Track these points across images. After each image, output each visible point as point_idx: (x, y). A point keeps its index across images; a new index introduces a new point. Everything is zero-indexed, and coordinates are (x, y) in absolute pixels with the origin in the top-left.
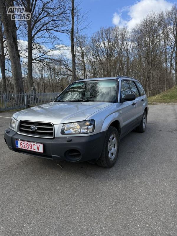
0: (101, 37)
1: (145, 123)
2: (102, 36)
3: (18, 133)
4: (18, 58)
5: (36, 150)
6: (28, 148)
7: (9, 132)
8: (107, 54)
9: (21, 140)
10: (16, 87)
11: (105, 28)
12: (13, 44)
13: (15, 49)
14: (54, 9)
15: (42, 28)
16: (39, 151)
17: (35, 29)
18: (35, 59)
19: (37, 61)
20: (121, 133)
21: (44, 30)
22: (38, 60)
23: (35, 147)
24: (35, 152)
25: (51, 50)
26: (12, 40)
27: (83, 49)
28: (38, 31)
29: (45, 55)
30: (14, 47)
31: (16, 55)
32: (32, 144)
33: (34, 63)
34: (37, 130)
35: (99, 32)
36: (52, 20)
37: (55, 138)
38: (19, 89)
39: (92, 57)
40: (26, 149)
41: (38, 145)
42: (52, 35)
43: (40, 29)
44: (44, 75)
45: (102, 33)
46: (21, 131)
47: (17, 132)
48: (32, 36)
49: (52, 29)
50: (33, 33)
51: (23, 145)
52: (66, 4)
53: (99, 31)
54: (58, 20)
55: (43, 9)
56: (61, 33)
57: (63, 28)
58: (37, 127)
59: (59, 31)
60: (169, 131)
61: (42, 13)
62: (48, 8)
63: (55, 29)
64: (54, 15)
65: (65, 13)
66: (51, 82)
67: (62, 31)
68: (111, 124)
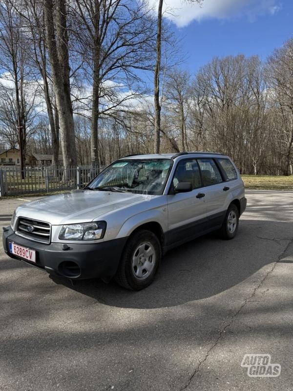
0: (213, 72)
1: (235, 225)
2: (215, 71)
3: (16, 233)
4: (70, 115)
5: (29, 259)
6: (21, 255)
7: (8, 230)
8: (223, 101)
9: (15, 243)
10: (66, 157)
11: (220, 58)
12: (64, 94)
13: (65, 101)
14: (136, 34)
15: (115, 63)
16: (32, 260)
17: (104, 66)
18: (103, 112)
19: (107, 116)
20: (166, 241)
21: (118, 67)
22: (108, 114)
23: (28, 254)
24: (28, 260)
25: (128, 98)
26: (63, 88)
27: (182, 93)
28: (110, 69)
29: (117, 107)
30: (65, 98)
31: (67, 110)
32: (25, 249)
33: (101, 118)
34: (34, 231)
35: (209, 66)
36: (132, 51)
37: (52, 244)
38: (70, 160)
39: (197, 105)
40: (19, 255)
41: (31, 251)
42: (130, 73)
43: (113, 65)
44: (119, 136)
45: (216, 67)
46: (19, 230)
47: (14, 232)
48: (100, 77)
49: (131, 65)
50: (100, 72)
51: (17, 250)
52: (153, 26)
53: (211, 63)
54: (140, 50)
55: (118, 34)
56: (144, 70)
57: (147, 63)
58: (34, 227)
59: (141, 68)
60: (273, 240)
61: (116, 40)
62: (126, 33)
63: (136, 65)
64: (134, 43)
65: (152, 40)
66: (130, 146)
67: (147, 68)
68: (137, 228)
